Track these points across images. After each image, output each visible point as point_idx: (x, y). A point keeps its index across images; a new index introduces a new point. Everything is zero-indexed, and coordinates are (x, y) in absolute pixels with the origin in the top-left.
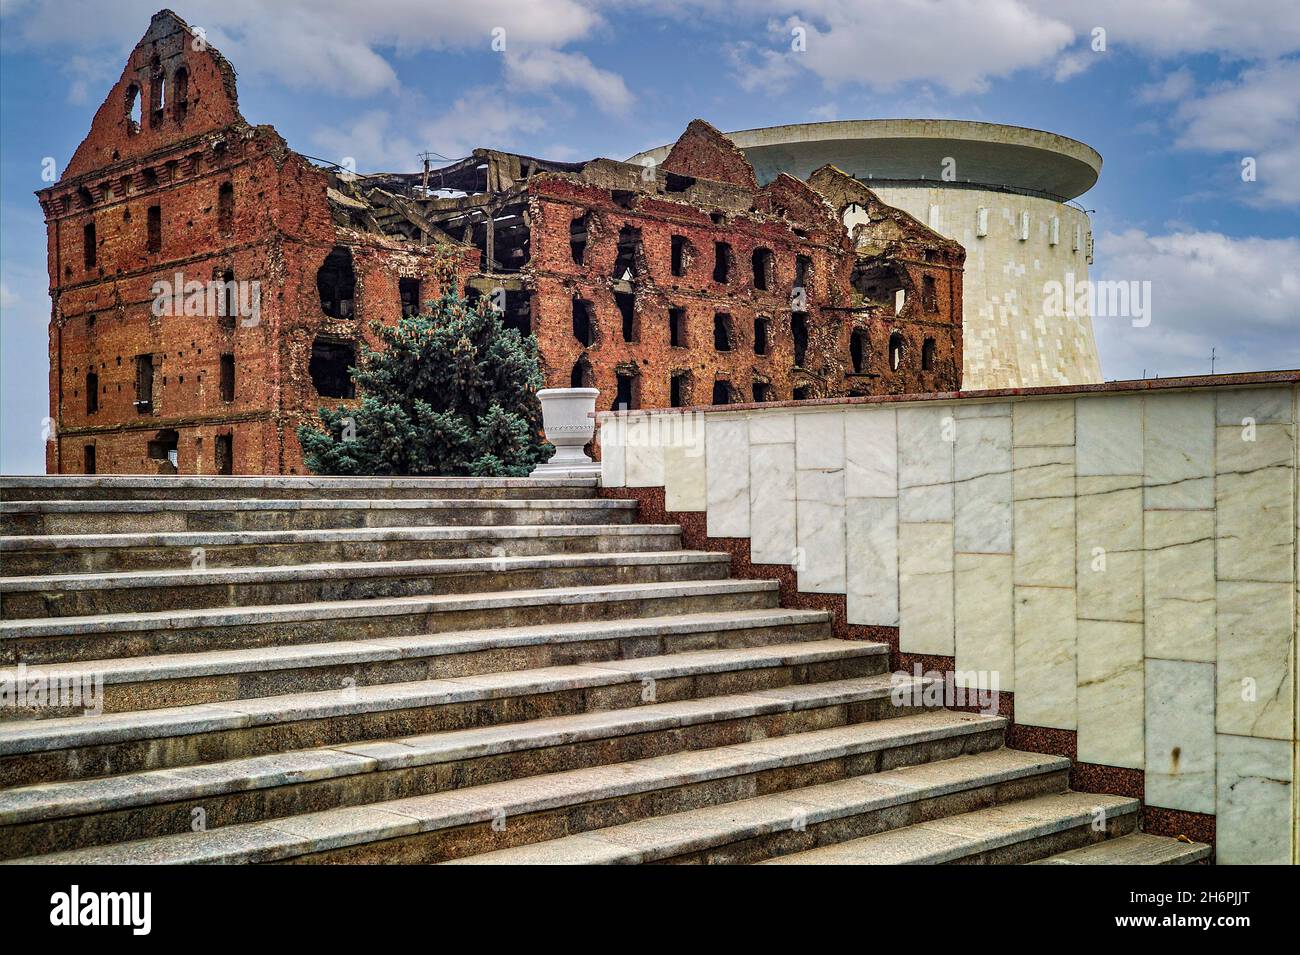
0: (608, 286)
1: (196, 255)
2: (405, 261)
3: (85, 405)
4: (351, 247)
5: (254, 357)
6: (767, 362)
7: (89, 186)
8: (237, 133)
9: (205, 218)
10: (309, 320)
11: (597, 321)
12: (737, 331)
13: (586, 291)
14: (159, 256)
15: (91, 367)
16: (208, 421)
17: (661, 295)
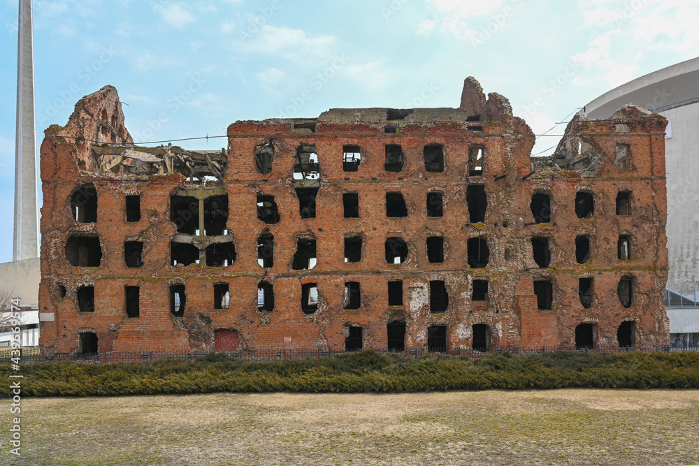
0: (287, 184)
2: (131, 186)
4: (94, 183)
6: (440, 221)
10: (61, 225)
13: (269, 189)
17: (335, 185)
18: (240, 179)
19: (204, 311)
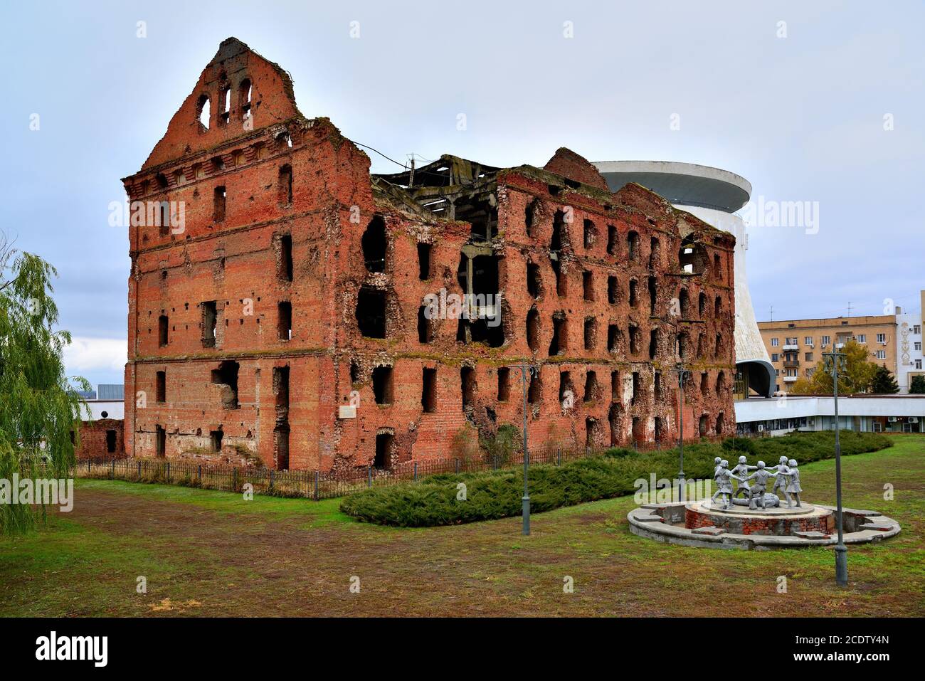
0: (547, 254)
1: (257, 223)
2: (421, 229)
3: (158, 340)
4: (385, 217)
5: (310, 304)
6: (637, 311)
7: (165, 172)
8: (298, 124)
9: (266, 193)
10: (357, 274)
11: (541, 280)
12: (620, 290)
13: (535, 259)
14: (223, 224)
15: (163, 311)
16: (266, 355)
17: (578, 262)
18: (516, 241)
19: (490, 403)
